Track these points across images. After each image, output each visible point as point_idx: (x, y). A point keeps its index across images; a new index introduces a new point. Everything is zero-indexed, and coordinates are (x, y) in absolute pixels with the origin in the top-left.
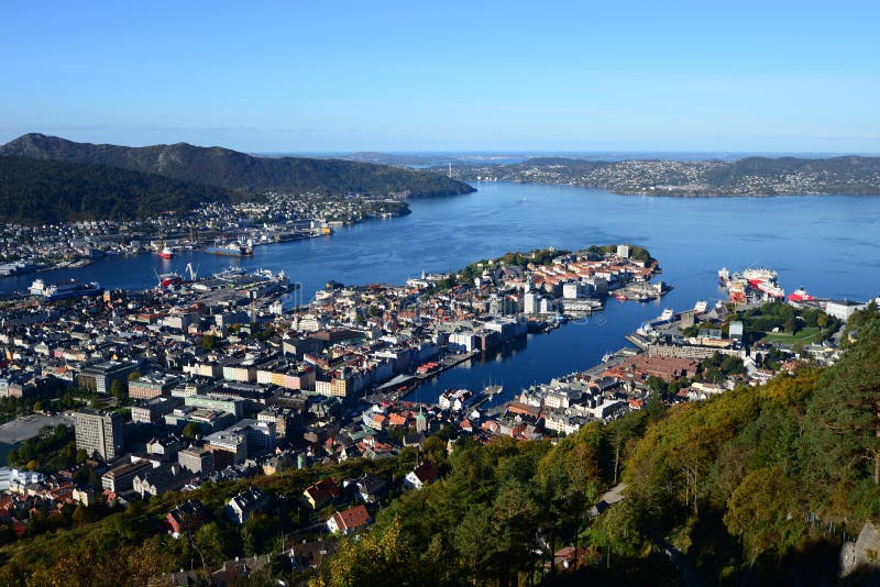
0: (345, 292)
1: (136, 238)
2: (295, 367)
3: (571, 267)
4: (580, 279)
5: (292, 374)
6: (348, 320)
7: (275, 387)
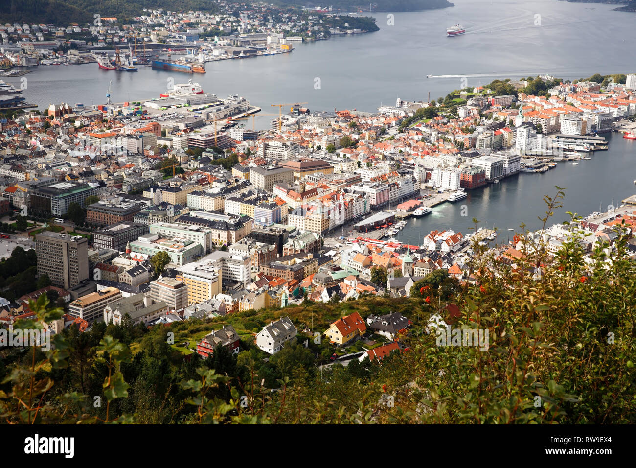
0: (311, 118)
1: (74, 46)
2: (265, 198)
3: (570, 99)
4: (581, 113)
5: (262, 205)
6: (319, 148)
7: (246, 218)
